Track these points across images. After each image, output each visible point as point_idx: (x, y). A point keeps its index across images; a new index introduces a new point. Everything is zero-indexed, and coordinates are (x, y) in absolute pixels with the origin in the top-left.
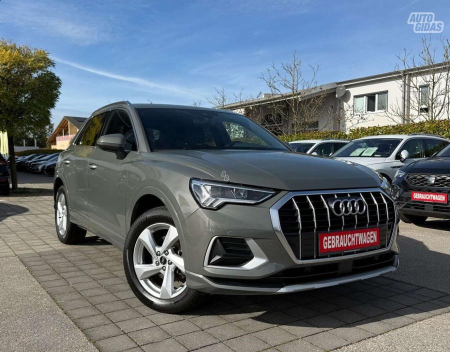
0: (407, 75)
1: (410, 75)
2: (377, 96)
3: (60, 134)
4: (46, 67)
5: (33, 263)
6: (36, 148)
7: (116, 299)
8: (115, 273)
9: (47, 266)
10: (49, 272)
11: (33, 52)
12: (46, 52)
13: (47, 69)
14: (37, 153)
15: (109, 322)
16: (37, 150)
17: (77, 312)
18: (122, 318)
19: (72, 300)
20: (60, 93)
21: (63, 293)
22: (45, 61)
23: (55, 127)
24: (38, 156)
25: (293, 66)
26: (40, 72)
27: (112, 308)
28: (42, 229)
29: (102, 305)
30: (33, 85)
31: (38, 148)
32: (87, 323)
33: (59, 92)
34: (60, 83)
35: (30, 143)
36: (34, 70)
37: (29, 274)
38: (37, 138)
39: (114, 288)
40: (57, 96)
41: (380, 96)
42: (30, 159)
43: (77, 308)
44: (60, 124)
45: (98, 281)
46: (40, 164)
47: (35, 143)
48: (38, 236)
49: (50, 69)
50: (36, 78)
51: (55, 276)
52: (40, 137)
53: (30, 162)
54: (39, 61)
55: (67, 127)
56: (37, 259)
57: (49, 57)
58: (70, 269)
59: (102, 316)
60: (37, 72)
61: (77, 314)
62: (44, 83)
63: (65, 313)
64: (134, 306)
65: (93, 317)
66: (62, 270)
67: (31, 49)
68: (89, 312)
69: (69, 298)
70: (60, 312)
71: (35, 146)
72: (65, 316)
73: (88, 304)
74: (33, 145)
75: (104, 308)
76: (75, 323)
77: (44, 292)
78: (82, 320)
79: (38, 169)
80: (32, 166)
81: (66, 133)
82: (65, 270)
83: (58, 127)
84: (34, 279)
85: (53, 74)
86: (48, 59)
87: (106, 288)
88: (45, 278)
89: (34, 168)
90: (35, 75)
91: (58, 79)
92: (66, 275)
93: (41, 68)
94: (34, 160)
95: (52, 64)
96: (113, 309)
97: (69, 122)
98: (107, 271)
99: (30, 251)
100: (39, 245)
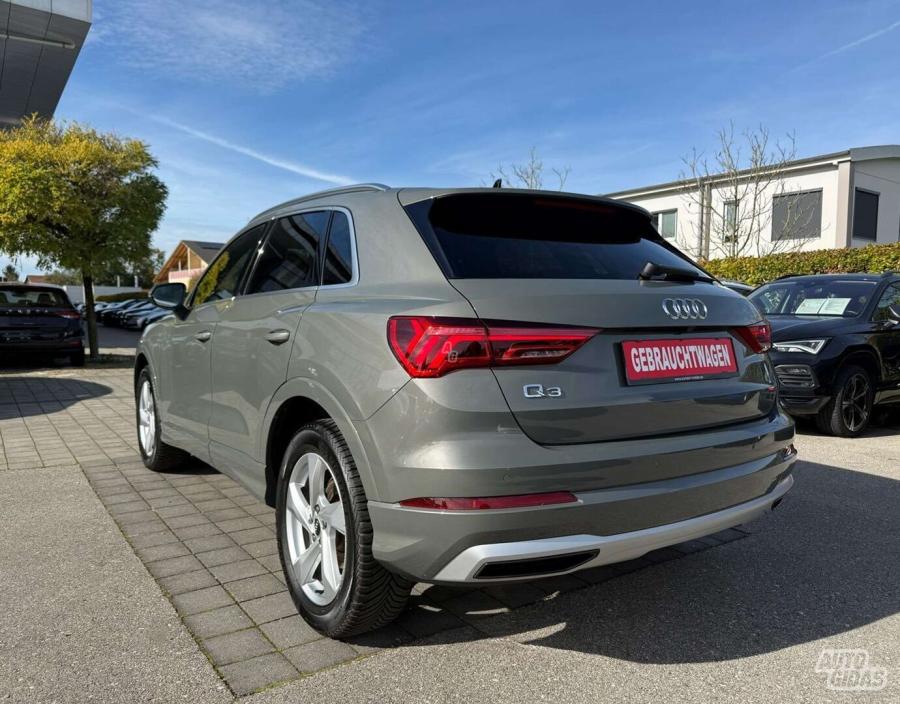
0: (707, 184)
1: (711, 186)
2: (660, 216)
3: (175, 267)
4: (144, 167)
5: (101, 476)
6: (137, 289)
7: (217, 532)
8: (223, 491)
9: (122, 481)
10: (124, 490)
11: (123, 143)
12: (144, 144)
13: (146, 171)
14: (136, 297)
15: (200, 566)
16: (137, 293)
17: (155, 551)
18: (220, 561)
19: (151, 533)
20: (166, 207)
21: (139, 522)
22: (142, 158)
23: (167, 257)
24: (137, 301)
25: (530, 171)
26: (134, 176)
27: (207, 545)
28: (126, 420)
29: (195, 541)
30: (122, 196)
31: (139, 290)
32: (165, 569)
33: (163, 205)
34: (166, 193)
35: (128, 281)
36: (124, 172)
37: (92, 493)
38: (138, 274)
39: (218, 514)
40: (161, 211)
41: (666, 216)
42: (125, 307)
43: (155, 546)
44: (176, 251)
45: (196, 505)
46: (140, 316)
47: (136, 281)
48: (118, 432)
49: (150, 170)
50: (127, 184)
51: (132, 496)
52: (144, 272)
53: (124, 312)
54: (134, 157)
55: (186, 257)
56: (109, 469)
57: (149, 151)
58: (155, 485)
59: (192, 558)
60: (131, 175)
61: (153, 554)
62: (140, 191)
63: (136, 554)
64: (243, 542)
65: (176, 560)
66: (144, 486)
67: (120, 138)
68: (173, 551)
69: (146, 530)
70: (129, 551)
71: (136, 285)
72: (135, 557)
73: (174, 539)
74: (133, 285)
75: (196, 545)
76: (148, 569)
77: (110, 521)
78: (159, 564)
79: (136, 325)
80: (127, 319)
81: (184, 266)
82: (149, 487)
83: (173, 256)
84: (98, 501)
85: (155, 178)
86: (147, 154)
87: (207, 515)
88: (115, 499)
89: (131, 322)
90: (127, 180)
91: (163, 187)
92: (147, 495)
93: (136, 169)
94: (130, 309)
95: (155, 163)
96: (208, 547)
97: (189, 250)
98: (212, 489)
99: (101, 457)
100: (115, 447)
